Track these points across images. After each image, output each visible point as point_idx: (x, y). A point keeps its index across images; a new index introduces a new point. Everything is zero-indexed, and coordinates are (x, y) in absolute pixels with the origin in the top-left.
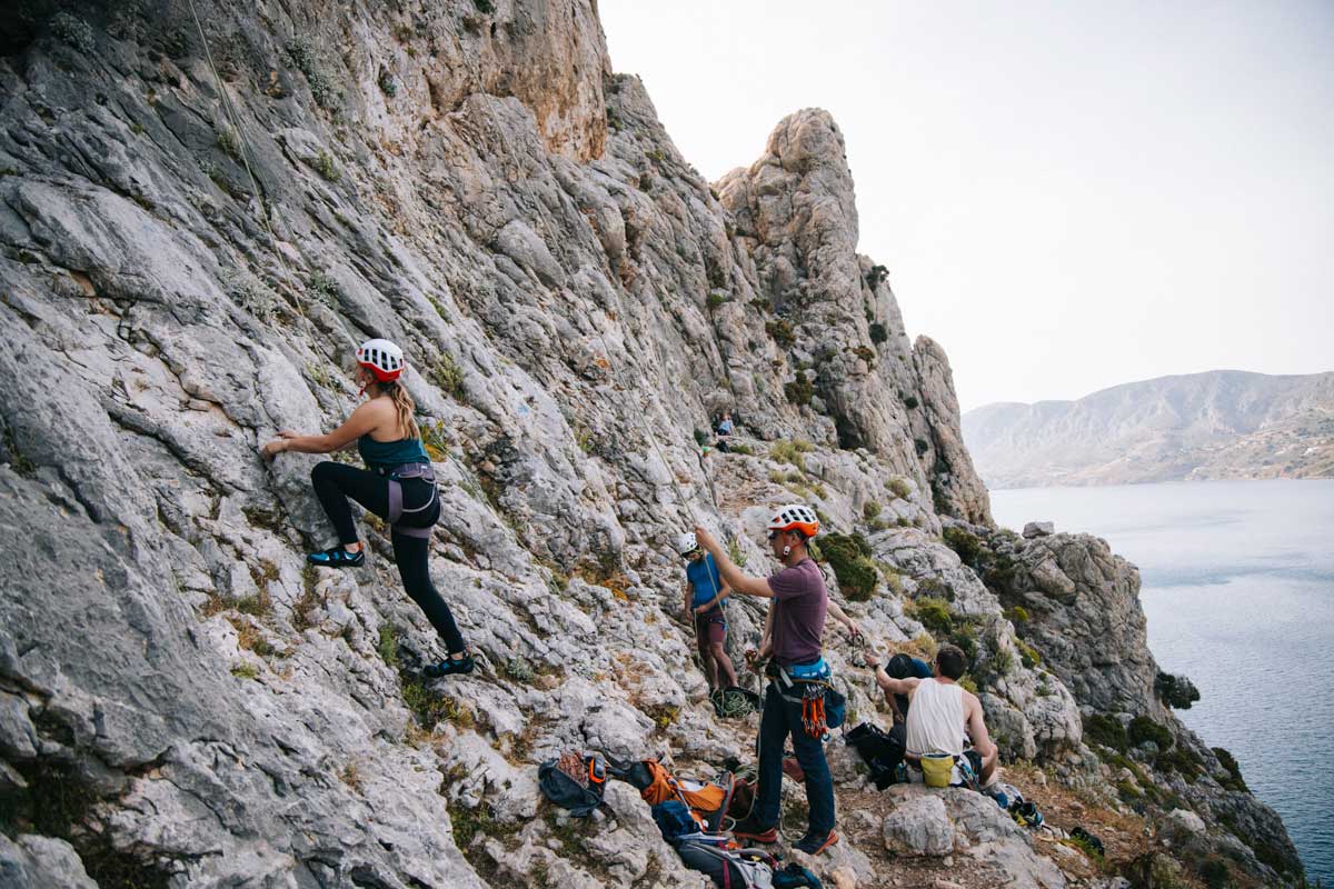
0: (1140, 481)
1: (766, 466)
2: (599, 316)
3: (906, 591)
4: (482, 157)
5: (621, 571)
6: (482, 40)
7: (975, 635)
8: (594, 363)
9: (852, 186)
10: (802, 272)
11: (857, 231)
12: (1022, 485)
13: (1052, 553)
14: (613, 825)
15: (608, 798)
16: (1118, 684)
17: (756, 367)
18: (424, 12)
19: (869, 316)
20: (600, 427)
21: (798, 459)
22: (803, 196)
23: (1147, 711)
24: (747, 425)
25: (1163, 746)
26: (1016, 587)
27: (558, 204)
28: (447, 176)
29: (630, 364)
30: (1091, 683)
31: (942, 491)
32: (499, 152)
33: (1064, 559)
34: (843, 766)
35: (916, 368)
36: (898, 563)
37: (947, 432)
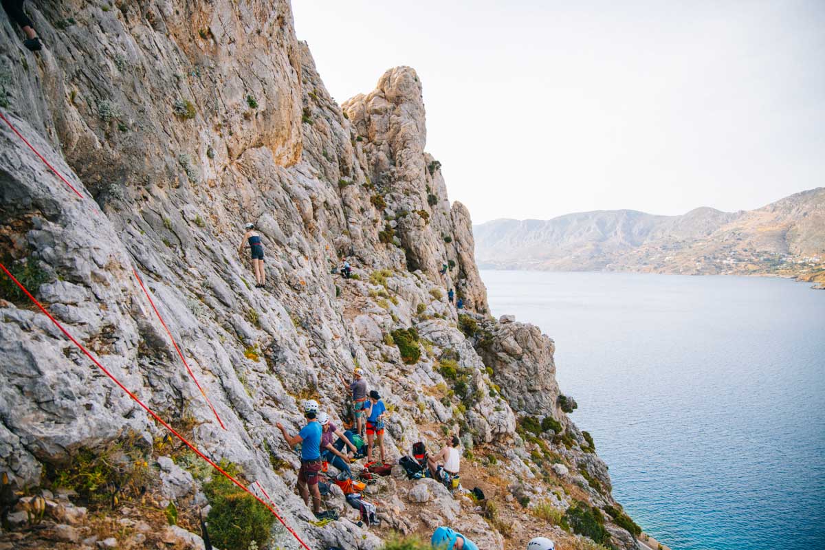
0: (579, 270)
1: (367, 287)
2: (302, 258)
3: (436, 355)
4: (250, 181)
5: (317, 391)
6: (252, 122)
7: (467, 381)
8: (299, 283)
9: (424, 113)
10: (393, 162)
11: (425, 140)
12: (513, 268)
13: (512, 333)
14: (333, 497)
15: (331, 489)
16: (539, 401)
17: (364, 223)
18: (227, 113)
19: (428, 190)
20: (302, 314)
21: (384, 282)
22: (396, 118)
23: (552, 414)
24: (357, 256)
25: (557, 432)
26: (493, 349)
27: (284, 202)
28: (236, 195)
29: (315, 282)
30: (526, 400)
31: (461, 289)
32: (257, 177)
33: (518, 337)
34: (398, 471)
35: (452, 220)
36: (433, 339)
37: (466, 257)
